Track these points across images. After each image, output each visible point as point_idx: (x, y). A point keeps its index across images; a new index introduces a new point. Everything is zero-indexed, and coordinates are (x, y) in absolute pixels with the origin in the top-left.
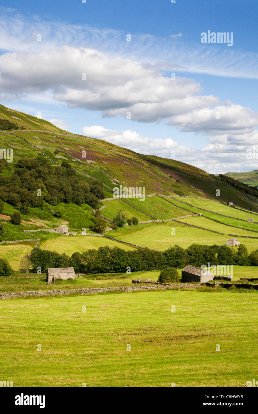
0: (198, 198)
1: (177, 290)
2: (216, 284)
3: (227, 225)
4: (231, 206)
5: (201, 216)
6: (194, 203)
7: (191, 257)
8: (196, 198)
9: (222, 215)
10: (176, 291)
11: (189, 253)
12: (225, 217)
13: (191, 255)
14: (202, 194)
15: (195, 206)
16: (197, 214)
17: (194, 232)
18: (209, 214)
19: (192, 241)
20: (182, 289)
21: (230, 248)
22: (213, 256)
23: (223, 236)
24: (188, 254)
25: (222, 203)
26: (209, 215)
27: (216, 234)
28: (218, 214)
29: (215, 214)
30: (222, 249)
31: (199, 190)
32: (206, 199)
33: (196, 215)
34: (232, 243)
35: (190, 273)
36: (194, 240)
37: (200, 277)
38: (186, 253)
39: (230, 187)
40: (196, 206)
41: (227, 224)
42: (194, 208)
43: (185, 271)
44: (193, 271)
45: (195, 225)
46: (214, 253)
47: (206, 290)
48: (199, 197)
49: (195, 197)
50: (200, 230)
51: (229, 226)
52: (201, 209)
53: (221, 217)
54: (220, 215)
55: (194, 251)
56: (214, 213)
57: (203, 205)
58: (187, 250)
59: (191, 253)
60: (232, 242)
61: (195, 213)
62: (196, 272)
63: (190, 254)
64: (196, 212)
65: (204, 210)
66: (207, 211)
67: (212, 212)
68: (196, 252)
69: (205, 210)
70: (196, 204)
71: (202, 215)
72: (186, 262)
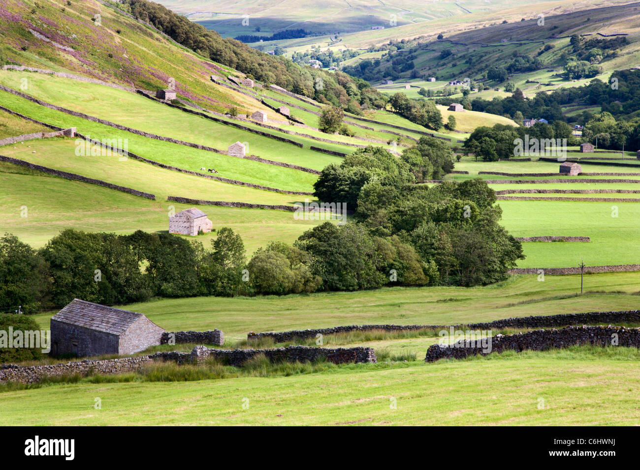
0: (60, 74)
1: (75, 380)
2: (198, 353)
3: (162, 166)
4: (169, 102)
5: (73, 135)
6: (45, 90)
7: (59, 273)
8: (52, 74)
9: (145, 134)
10: (74, 385)
11: (52, 262)
12: (154, 141)
13: (59, 267)
14: (71, 63)
15: (50, 101)
16: (60, 129)
17: (53, 191)
18: (101, 130)
19: (51, 221)
20: (90, 378)
21: (188, 242)
22: (137, 267)
23: (150, 202)
24: (48, 263)
25: (139, 92)
26: (102, 132)
27: (129, 197)
28: (129, 130)
29: (120, 131)
30: (164, 244)
31: (61, 47)
32: (86, 80)
33: (57, 133)
34: (187, 225)
35: (81, 327)
36: (59, 220)
37: (117, 337)
38: (42, 261)
39: (163, 40)
40: (54, 104)
41: (161, 163)
42: (48, 110)
43: (64, 320)
44: (93, 320)
45: (57, 166)
46: (136, 258)
47: (175, 375)
48: (62, 73)
49: (48, 71)
50: (74, 184)
51: (170, 168)
52: (70, 112)
53: (142, 139)
54: (136, 132)
55: (71, 256)
56: (118, 126)
57: (77, 98)
58: (44, 253)
59: (58, 262)
60: (188, 220)
61: (52, 128)
62: (102, 321)
63: (55, 265)
64: (56, 123)
65: (81, 115)
66: (94, 120)
67: (110, 124)
68: (78, 259)
69: (86, 117)
70: (53, 97)
71: (76, 135)
72: (41, 292)
